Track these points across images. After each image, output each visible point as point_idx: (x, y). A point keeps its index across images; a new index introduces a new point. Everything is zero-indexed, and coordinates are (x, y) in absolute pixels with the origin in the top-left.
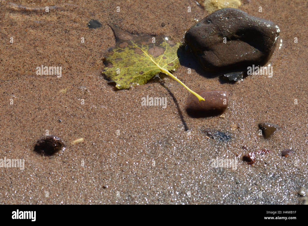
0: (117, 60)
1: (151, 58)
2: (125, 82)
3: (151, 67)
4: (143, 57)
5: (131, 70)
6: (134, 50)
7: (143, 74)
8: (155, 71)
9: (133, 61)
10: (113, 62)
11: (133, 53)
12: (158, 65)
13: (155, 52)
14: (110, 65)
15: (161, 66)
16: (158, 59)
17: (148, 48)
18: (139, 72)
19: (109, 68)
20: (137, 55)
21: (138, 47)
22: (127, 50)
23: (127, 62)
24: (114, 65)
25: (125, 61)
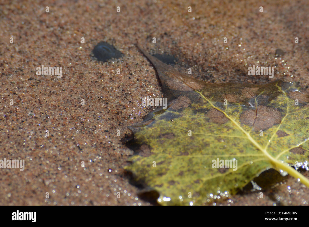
0: (162, 139)
1: (248, 134)
2: (183, 191)
3: (249, 155)
4: (228, 130)
5: (197, 163)
6: (206, 114)
7: (227, 173)
8: (258, 166)
9: (203, 140)
10: (153, 142)
11: (203, 122)
12: (265, 151)
13: (259, 119)
14: (145, 150)
15: (273, 154)
16: (266, 137)
17: (240, 110)
19: (142, 158)
20: (213, 126)
21: (215, 107)
22: (187, 115)
23: (188, 142)
24: (155, 151)
25: (181, 140)
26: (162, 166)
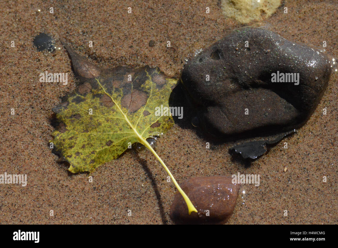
0: (73, 119)
1: (125, 116)
2: (84, 160)
3: (125, 132)
4: (113, 112)
5: (93, 139)
6: (100, 98)
7: (112, 146)
9: (98, 120)
10: (67, 121)
11: (98, 105)
12: (135, 130)
13: (133, 102)
14: (62, 127)
15: (140, 132)
16: (137, 117)
17: (121, 95)
18: (106, 141)
19: (60, 134)
20: (104, 109)
21: (106, 93)
22: (89, 99)
23: (89, 122)
24: (68, 128)
25: (84, 120)
26: (72, 141)
